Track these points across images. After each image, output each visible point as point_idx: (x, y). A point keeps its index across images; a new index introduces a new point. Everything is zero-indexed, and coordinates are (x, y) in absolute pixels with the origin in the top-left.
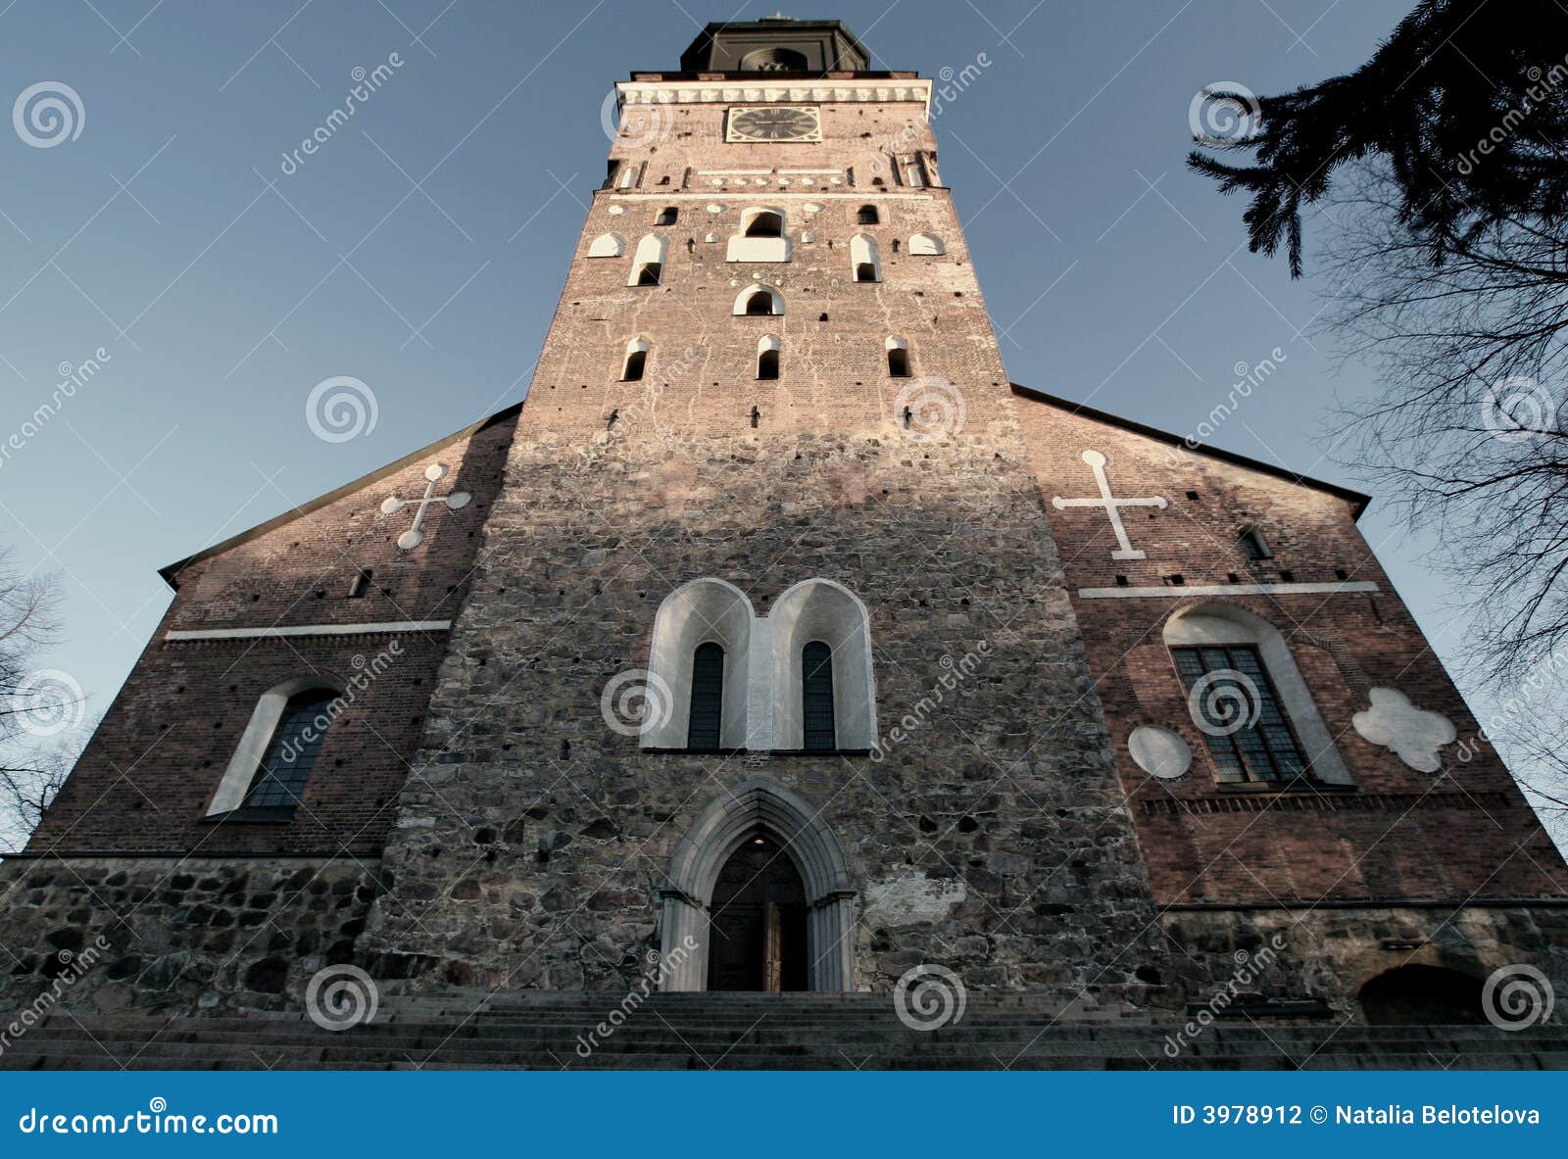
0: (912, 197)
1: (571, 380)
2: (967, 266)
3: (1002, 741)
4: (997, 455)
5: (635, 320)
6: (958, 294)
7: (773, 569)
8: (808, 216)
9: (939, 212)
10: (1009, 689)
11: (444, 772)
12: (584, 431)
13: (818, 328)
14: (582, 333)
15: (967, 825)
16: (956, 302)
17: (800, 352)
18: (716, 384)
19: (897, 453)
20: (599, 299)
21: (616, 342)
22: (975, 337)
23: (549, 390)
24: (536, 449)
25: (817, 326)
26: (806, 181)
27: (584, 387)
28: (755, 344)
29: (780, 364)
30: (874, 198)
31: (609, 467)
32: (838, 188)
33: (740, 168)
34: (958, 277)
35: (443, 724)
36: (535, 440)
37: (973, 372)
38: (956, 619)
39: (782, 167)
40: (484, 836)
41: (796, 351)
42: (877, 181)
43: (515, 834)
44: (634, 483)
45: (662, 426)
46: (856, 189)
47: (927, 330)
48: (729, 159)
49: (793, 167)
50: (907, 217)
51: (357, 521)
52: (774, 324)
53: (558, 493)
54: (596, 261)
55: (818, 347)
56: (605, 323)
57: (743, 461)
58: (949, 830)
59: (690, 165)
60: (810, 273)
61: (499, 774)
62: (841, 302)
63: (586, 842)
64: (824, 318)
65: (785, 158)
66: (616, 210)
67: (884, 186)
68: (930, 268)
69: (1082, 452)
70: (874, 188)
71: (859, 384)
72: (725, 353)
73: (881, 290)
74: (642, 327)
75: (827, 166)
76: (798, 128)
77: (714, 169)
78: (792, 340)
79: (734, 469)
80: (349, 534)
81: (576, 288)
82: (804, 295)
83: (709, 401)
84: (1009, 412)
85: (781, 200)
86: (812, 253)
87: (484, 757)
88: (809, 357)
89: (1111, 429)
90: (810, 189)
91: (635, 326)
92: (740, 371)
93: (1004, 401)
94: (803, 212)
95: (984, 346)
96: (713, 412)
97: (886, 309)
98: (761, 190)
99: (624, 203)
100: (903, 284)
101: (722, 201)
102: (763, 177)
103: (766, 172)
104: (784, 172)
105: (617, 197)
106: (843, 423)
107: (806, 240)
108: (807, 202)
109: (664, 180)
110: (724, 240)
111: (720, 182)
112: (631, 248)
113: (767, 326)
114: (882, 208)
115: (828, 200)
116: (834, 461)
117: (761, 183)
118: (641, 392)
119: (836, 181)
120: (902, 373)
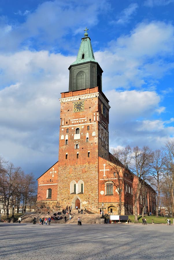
0: (94, 123)
2: (97, 137)
3: (91, 193)
4: (95, 166)
5: (66, 150)
6: (96, 143)
7: (78, 179)
8: (82, 129)
9: (96, 126)
10: (92, 189)
11: (59, 196)
12: (63, 165)
14: (62, 152)
15: (88, 198)
16: (95, 145)
17: (80, 154)
18: (73, 159)
19: (87, 167)
20: (62, 147)
22: (96, 150)
23: (60, 160)
25: (82, 150)
26: (83, 121)
27: (63, 160)
28: (77, 153)
29: (79, 156)
30: (89, 124)
31: (66, 170)
32: (86, 122)
34: (96, 140)
35: (58, 193)
36: (60, 167)
37: (95, 156)
38: (90, 183)
40: (62, 200)
42: (90, 120)
43: (64, 200)
44: (68, 171)
45: (69, 165)
47: (92, 150)
48: (74, 117)
49: (81, 118)
50: (93, 128)
54: (62, 140)
55: (82, 153)
58: (87, 199)
59: (69, 119)
60: (82, 141)
61: (62, 196)
62: (85, 146)
63: (68, 200)
64: (83, 148)
65: (80, 115)
66: (63, 130)
68: (94, 138)
69: (103, 164)
70: (89, 122)
71: (85, 158)
72: (74, 155)
73: (88, 143)
75: (84, 117)
77: (72, 119)
78: (80, 152)
79: (75, 170)
80: (48, 175)
81: (60, 145)
82: (81, 145)
83: (73, 161)
85: (80, 126)
86: (82, 137)
87: (61, 195)
89: (107, 161)
90: (82, 123)
92: (75, 157)
95: (97, 152)
96: (73, 163)
97: (89, 147)
98: (77, 124)
99: (63, 128)
100: (90, 142)
101: (74, 127)
102: (77, 120)
103: (78, 119)
104: (80, 119)
105: (62, 127)
106: (83, 164)
107: (82, 134)
108: (82, 126)
109: (67, 122)
110: (74, 135)
111: (73, 122)
112: (65, 138)
113: (77, 150)
114: (90, 127)
115: (84, 125)
116: (82, 168)
117: (77, 122)
118: (67, 161)
119: (86, 120)
120: (89, 156)
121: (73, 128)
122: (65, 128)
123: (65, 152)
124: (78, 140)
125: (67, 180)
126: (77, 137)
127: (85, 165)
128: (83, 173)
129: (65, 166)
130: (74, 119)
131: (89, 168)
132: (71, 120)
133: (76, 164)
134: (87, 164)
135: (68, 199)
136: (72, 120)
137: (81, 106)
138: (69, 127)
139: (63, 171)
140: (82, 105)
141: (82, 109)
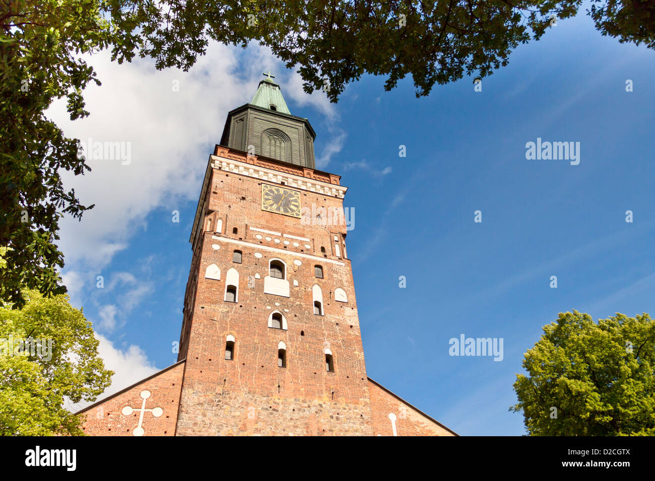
0: (337, 262)
1: (204, 355)
2: (356, 310)
4: (362, 415)
5: (228, 323)
6: (351, 326)
8: (296, 268)
9: (346, 274)
12: (212, 385)
13: (300, 339)
14: (207, 327)
16: (350, 332)
17: (294, 353)
18: (263, 366)
19: (329, 411)
20: (213, 306)
21: (222, 335)
22: (357, 353)
23: (196, 360)
24: (194, 393)
26: (296, 245)
27: (210, 360)
28: (277, 344)
29: (287, 359)
30: (321, 260)
31: (224, 407)
32: (309, 252)
33: (268, 229)
34: (351, 316)
36: (193, 388)
37: (355, 372)
39: (285, 233)
41: (293, 352)
42: (323, 249)
44: (234, 417)
45: (243, 388)
46: (315, 254)
47: (339, 347)
48: (263, 222)
49: (290, 233)
50: (335, 276)
51: (112, 418)
52: (284, 334)
53: (205, 419)
54: (210, 281)
55: (301, 351)
56: (216, 322)
57: (274, 410)
59: (246, 223)
60: (297, 305)
62: (309, 325)
64: (302, 334)
65: (286, 226)
66: (216, 247)
67: (326, 254)
68: (342, 309)
69: (389, 413)
70: (322, 254)
71: (315, 373)
72: (266, 349)
73: (324, 320)
74: (232, 328)
75: (303, 236)
76: (292, 207)
77: (257, 227)
78: (291, 346)
79: (272, 414)
80: (109, 425)
81: (202, 297)
82: (295, 318)
83: (261, 376)
84: (367, 395)
85: (285, 255)
86: (298, 292)
88: (297, 356)
89: (399, 402)
90: (296, 250)
91: (229, 327)
92: (272, 360)
93: (365, 388)
94: (294, 264)
95: (360, 358)
96: (263, 382)
97: (326, 332)
98: (277, 246)
99: (219, 243)
100: (332, 318)
101: (262, 251)
102: (277, 237)
103: (280, 234)
104: (285, 235)
105: (214, 237)
106: (310, 394)
107: (296, 283)
108: (296, 258)
109: (235, 231)
110: (262, 278)
111: (259, 237)
112: (224, 275)
113: (281, 335)
114: (325, 268)
115: (304, 259)
116: (307, 413)
117: (277, 241)
118: (234, 367)
119: (308, 247)
120: (331, 369)
121: (258, 255)
122: (227, 244)
123: (225, 329)
124: (281, 298)
126: (276, 286)
127: (316, 402)
129: (219, 389)
130: (263, 228)
131: (337, 419)
132: (251, 228)
133: (274, 389)
134: (326, 396)
136: (258, 230)
137: (290, 202)
138: (245, 248)
139: (209, 414)
140: (292, 201)
141: (293, 211)
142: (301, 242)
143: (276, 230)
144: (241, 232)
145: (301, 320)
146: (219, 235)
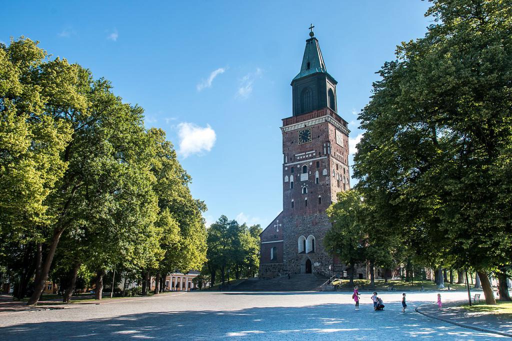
0: (324, 158)
5: (291, 196)
6: (328, 185)
7: (307, 234)
8: (310, 167)
9: (327, 162)
14: (286, 199)
15: (321, 258)
16: (327, 187)
18: (301, 207)
19: (319, 217)
20: (287, 192)
21: (290, 200)
23: (285, 210)
25: (311, 194)
26: (310, 155)
27: (288, 209)
28: (304, 199)
29: (307, 203)
30: (319, 159)
32: (315, 157)
33: (301, 153)
34: (328, 180)
35: (285, 252)
40: (289, 261)
42: (320, 153)
43: (291, 261)
45: (296, 215)
47: (323, 194)
48: (299, 150)
49: (309, 151)
50: (323, 164)
51: (272, 228)
54: (286, 183)
55: (311, 199)
56: (288, 197)
59: (294, 154)
60: (310, 182)
61: (289, 256)
62: (314, 189)
65: (307, 148)
66: (286, 168)
70: (319, 156)
71: (315, 206)
72: (302, 201)
73: (318, 185)
75: (312, 150)
78: (308, 198)
80: (272, 230)
85: (307, 162)
86: (311, 177)
88: (310, 201)
90: (310, 158)
92: (303, 205)
94: (310, 165)
95: (329, 196)
96: (301, 212)
97: (319, 190)
98: (303, 159)
99: (287, 166)
100: (321, 183)
101: (299, 164)
102: (304, 155)
104: (307, 153)
106: (313, 213)
107: (310, 173)
108: (310, 162)
109: (291, 159)
110: (300, 175)
111: (298, 158)
112: (289, 179)
113: (306, 195)
114: (320, 162)
115: (313, 161)
116: (312, 219)
117: (304, 157)
118: (294, 210)
119: (314, 154)
120: (320, 203)
121: (299, 166)
122: (289, 166)
123: (291, 198)
124: (305, 182)
125: (294, 235)
126: (304, 177)
127: (315, 215)
128: (313, 225)
129: (291, 217)
130: (299, 153)
132: (296, 155)
133: (304, 214)
134: (318, 212)
135: (296, 260)
136: (298, 155)
137: (307, 135)
138: (294, 165)
140: (309, 134)
141: (308, 139)
142: (312, 154)
143: (304, 152)
144: (293, 158)
145: (311, 187)
146: (287, 164)
